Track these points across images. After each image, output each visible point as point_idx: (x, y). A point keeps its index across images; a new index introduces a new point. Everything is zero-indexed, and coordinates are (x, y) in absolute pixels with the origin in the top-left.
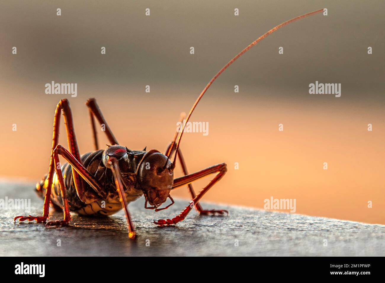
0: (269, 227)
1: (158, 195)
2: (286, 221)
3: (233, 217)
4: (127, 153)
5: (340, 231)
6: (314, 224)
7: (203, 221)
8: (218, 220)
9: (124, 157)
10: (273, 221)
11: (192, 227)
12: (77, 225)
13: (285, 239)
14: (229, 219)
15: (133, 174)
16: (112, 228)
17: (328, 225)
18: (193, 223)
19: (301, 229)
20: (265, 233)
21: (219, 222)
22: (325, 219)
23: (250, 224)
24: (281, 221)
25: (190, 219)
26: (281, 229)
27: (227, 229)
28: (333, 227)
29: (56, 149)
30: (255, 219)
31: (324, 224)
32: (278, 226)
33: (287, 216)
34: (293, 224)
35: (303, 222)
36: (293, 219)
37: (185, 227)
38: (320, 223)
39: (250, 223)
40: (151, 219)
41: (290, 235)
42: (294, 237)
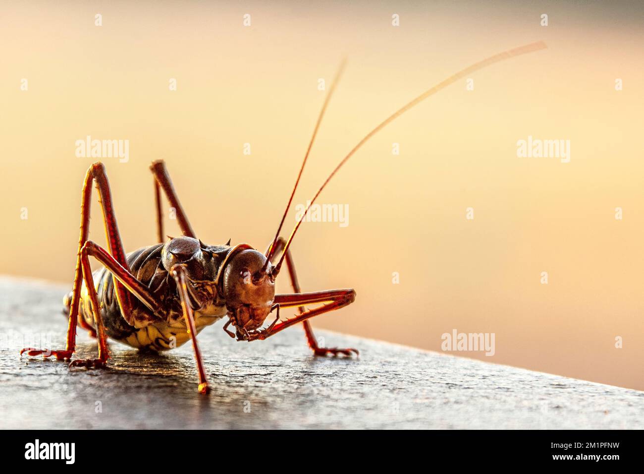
0: (417, 381)
1: (252, 316)
2: (447, 371)
3: (365, 361)
4: (202, 250)
5: (526, 390)
6: (489, 378)
7: (317, 367)
8: (342, 364)
9: (197, 255)
10: (426, 370)
11: (298, 376)
12: (119, 366)
13: (438, 402)
14: (358, 364)
15: (212, 282)
16: (174, 374)
17: (510, 380)
18: (300, 370)
19: (468, 385)
20: (409, 390)
21: (342, 370)
22: (508, 369)
23: (390, 374)
24: (439, 371)
25: (297, 363)
26: (435, 384)
27: (352, 381)
28: (517, 384)
29: (85, 248)
30: (400, 365)
31: (505, 378)
32: (432, 380)
33: (451, 362)
34: (456, 377)
35: (473, 373)
36: (457, 367)
37: (288, 376)
38: (499, 376)
39: (390, 372)
40: (235, 360)
41: (447, 395)
42: (452, 400)
